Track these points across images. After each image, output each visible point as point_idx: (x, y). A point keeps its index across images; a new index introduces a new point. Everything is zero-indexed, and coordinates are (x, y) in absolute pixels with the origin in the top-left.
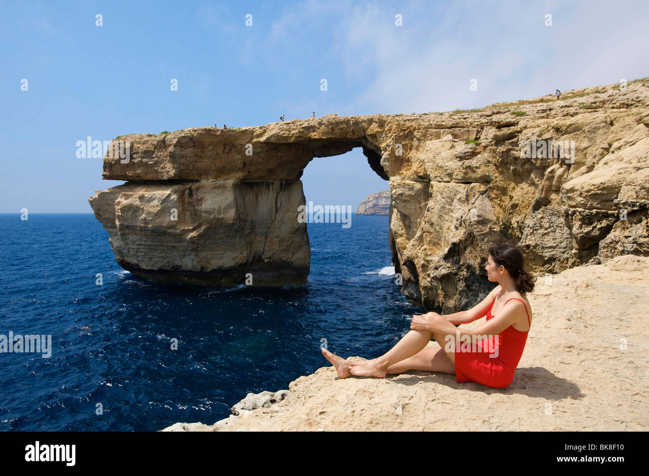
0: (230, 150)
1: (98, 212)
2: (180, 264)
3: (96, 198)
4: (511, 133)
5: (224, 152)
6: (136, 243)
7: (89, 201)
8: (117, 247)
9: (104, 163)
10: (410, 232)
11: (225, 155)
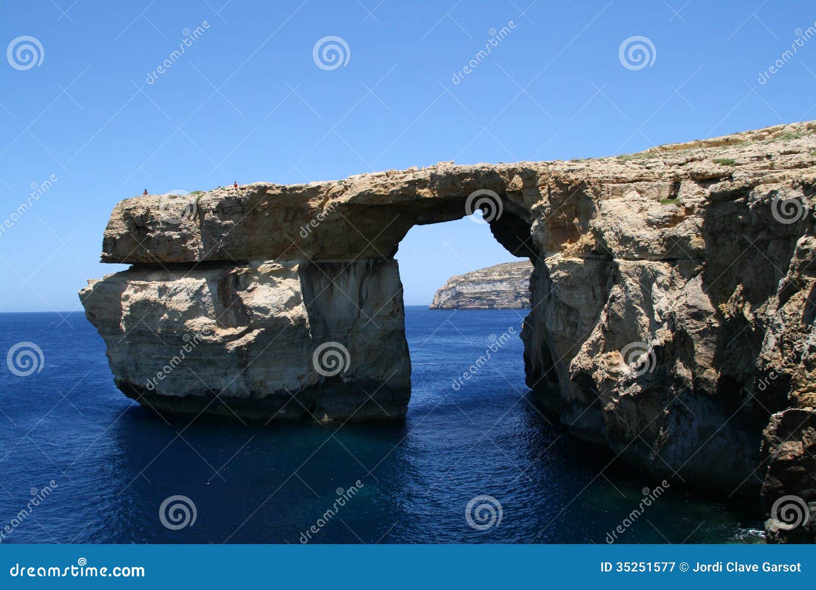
0: (296, 215)
1: (92, 311)
2: (219, 388)
3: (90, 290)
4: (736, 190)
5: (285, 220)
6: (153, 357)
7: (79, 295)
8: (119, 363)
9: (105, 239)
10: (577, 333)
11: (287, 224)
